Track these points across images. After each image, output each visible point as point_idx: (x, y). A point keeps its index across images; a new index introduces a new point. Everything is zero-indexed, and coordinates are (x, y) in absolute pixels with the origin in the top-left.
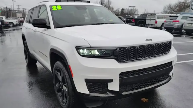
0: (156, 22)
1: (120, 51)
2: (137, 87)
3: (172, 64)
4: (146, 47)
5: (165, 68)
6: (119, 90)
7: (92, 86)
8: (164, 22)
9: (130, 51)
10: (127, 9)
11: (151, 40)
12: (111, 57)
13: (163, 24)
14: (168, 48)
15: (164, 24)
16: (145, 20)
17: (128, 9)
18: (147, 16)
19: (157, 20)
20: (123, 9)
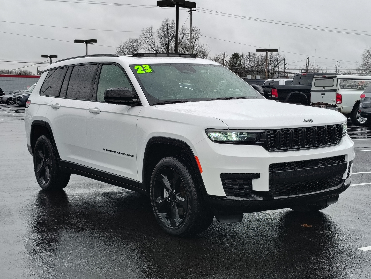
0: (339, 98)
1: (269, 134)
2: (293, 189)
3: (346, 161)
4: (304, 130)
5: (334, 164)
6: (268, 190)
7: (231, 185)
8: (360, 99)
9: (283, 135)
10: (249, 55)
11: (311, 121)
12: (257, 143)
13: (358, 103)
14: (338, 135)
15: (360, 105)
16: (308, 91)
17: (255, 55)
18: (314, 80)
19: (341, 92)
20: (236, 56)
